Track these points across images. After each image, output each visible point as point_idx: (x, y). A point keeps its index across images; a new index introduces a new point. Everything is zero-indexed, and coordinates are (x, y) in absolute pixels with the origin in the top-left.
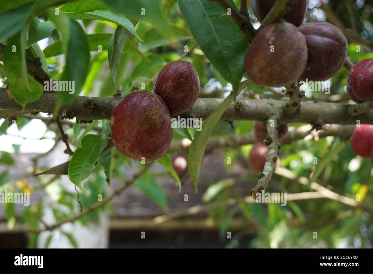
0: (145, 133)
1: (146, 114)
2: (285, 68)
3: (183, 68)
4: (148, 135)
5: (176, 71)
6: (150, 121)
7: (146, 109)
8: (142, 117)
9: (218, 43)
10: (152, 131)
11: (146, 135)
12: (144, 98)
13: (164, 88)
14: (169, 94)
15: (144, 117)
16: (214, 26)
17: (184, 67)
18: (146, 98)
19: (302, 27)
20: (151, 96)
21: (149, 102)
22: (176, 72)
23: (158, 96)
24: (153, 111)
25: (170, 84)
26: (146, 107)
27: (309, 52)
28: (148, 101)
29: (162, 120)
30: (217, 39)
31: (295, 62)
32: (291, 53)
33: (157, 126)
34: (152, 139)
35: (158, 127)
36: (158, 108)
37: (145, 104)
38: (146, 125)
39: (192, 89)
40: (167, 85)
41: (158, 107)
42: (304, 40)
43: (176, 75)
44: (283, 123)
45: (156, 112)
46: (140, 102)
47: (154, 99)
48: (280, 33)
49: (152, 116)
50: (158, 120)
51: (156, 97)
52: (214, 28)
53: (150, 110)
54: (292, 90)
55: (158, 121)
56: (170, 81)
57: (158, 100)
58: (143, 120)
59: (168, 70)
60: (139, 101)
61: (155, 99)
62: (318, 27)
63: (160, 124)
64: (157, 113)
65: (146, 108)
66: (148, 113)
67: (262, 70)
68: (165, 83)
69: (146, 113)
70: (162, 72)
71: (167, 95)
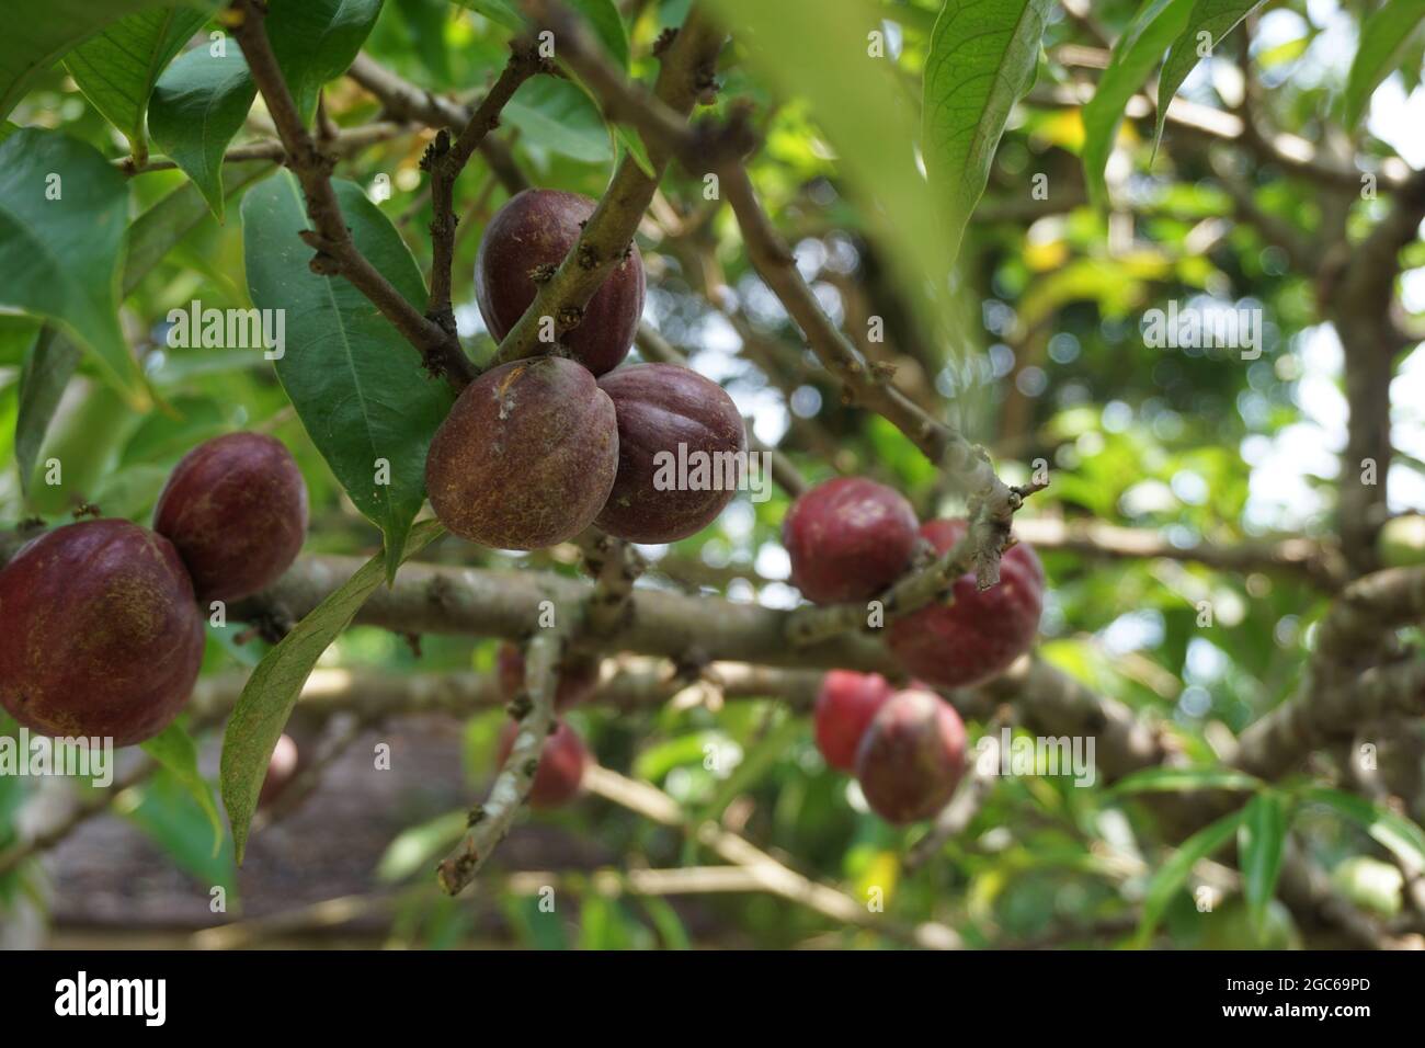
0: (98, 659)
1: (109, 596)
2: (540, 495)
3: (256, 458)
4: (109, 666)
5: (229, 465)
6: (120, 620)
7: (111, 579)
8: (93, 606)
9: (356, 395)
10: (122, 652)
11: (99, 663)
12: (108, 543)
13: (184, 514)
14: (199, 535)
15: (99, 605)
16: (349, 341)
17: (260, 456)
18: (118, 544)
19: (616, 375)
20: (138, 538)
21: (124, 558)
22: (229, 469)
23: (162, 540)
24: (133, 589)
25: (204, 503)
26: (112, 573)
27: (623, 451)
28: (120, 556)
29: (161, 620)
30: (357, 383)
31: (574, 480)
32: (562, 454)
33: (141, 638)
34: (120, 680)
35: (144, 643)
36: (154, 580)
37: (110, 565)
38: (102, 633)
39: (275, 529)
40: (197, 506)
41: (152, 576)
42: (613, 417)
43: (229, 478)
44: (583, 650)
45: (145, 593)
46: (95, 555)
47: (143, 549)
48: (535, 390)
49: (128, 605)
50: (149, 618)
51: (153, 544)
52: (352, 348)
53: (122, 586)
54: (596, 555)
55: (147, 622)
56: (207, 496)
57: (158, 554)
58: (93, 614)
59: (205, 459)
60: (90, 552)
61: (149, 549)
62: (663, 379)
63: (152, 633)
64: (145, 597)
65: (109, 575)
66: (113, 595)
67: (470, 495)
68: (189, 501)
69: (109, 592)
70: (184, 463)
71: (191, 538)
